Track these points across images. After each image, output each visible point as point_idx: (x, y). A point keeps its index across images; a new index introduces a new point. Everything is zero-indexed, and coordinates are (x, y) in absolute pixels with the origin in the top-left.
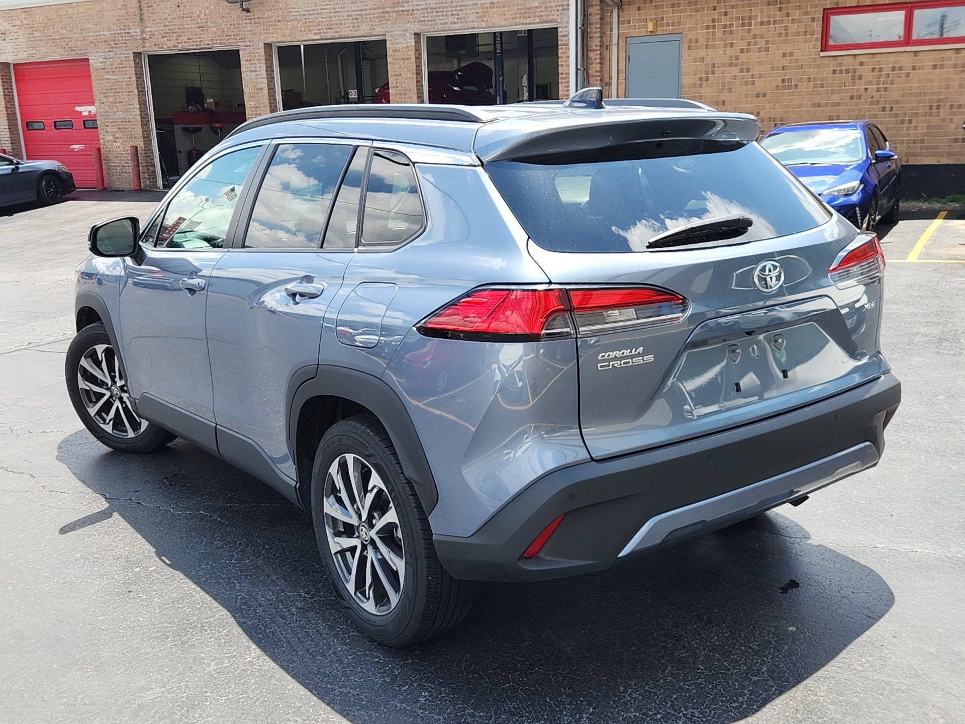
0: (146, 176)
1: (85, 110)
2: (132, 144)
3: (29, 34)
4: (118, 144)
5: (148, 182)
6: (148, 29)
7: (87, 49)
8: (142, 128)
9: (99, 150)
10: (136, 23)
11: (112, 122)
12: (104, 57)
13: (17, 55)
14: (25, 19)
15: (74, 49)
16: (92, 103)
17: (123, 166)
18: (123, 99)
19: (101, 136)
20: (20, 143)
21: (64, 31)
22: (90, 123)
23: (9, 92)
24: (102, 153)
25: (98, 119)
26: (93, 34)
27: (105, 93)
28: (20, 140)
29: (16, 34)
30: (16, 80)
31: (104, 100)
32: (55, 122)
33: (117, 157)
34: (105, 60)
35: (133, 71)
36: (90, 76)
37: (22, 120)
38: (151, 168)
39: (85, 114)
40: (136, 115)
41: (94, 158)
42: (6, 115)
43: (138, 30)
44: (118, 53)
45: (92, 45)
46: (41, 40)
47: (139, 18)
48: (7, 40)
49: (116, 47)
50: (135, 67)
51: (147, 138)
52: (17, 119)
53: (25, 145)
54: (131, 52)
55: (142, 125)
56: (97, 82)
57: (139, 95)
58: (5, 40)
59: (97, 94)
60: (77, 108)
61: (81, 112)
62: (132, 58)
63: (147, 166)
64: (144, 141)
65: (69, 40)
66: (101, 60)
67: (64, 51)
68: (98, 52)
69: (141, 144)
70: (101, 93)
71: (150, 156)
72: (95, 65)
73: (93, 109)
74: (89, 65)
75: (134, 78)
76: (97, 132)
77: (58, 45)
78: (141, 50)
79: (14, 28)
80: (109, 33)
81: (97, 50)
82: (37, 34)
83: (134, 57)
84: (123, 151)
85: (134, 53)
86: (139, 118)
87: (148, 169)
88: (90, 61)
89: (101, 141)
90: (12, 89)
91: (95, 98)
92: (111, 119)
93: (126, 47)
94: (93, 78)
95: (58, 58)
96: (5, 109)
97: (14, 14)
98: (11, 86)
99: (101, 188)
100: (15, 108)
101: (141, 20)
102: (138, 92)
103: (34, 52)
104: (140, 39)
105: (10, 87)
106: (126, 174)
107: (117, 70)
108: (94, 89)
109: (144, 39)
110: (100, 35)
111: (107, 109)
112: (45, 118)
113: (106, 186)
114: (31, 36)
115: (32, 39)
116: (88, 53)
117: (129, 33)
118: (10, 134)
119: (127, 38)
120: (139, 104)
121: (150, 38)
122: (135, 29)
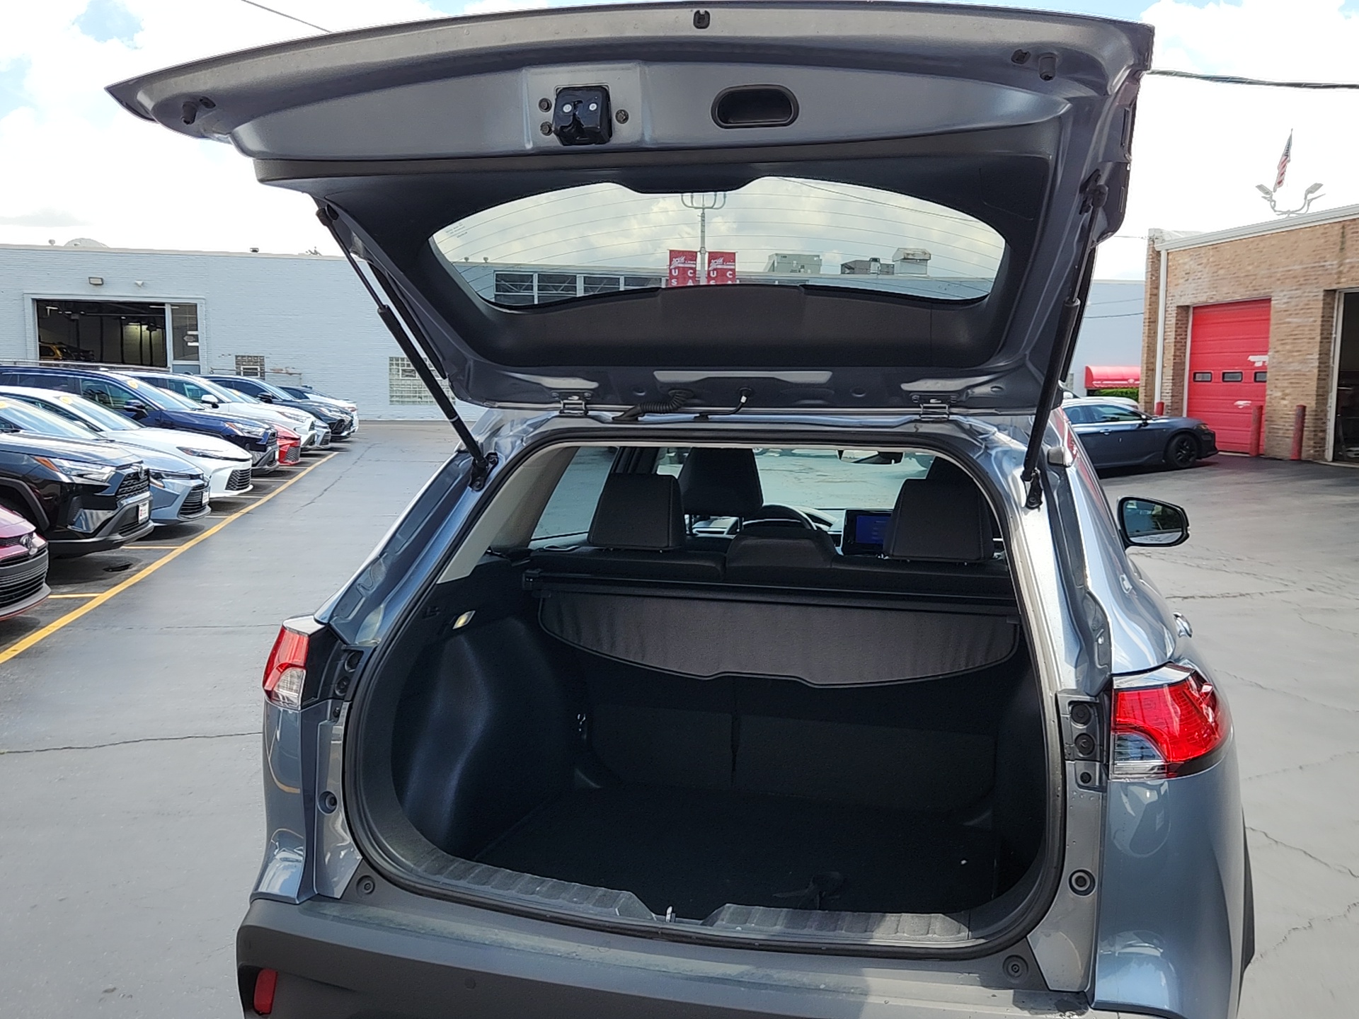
0: (1312, 443)
1: (1258, 360)
2: (1302, 403)
3: (1214, 273)
4: (1285, 402)
5: (1312, 452)
6: (1348, 261)
7: (1270, 288)
8: (1318, 384)
9: (1261, 408)
10: (1335, 254)
11: (1284, 375)
12: (1287, 296)
13: (1196, 297)
14: (1213, 256)
15: (1256, 288)
16: (1265, 352)
17: (1288, 430)
18: (1303, 346)
19: (1268, 392)
20: (1183, 396)
21: (1250, 268)
22: (1259, 375)
23: (1182, 339)
24: (1264, 412)
25: (1268, 371)
26: (1281, 269)
27: (1283, 340)
28: (1183, 393)
29: (1200, 274)
30: (1193, 325)
31: (1279, 348)
32: (1224, 374)
33: (1282, 418)
34: (1289, 300)
35: (1319, 313)
36: (1268, 320)
37: (1190, 370)
38: (1321, 434)
39: (1258, 364)
40: (1312, 367)
41: (1252, 418)
42: (1172, 364)
43: (1335, 262)
44: (1307, 290)
45: (1279, 282)
46: (1225, 279)
47: (1338, 248)
48: (1190, 280)
49: (1305, 284)
50: (1324, 308)
51: (1322, 397)
52: (1184, 369)
53: (1189, 399)
54: (1322, 289)
55: (1318, 379)
56: (1276, 327)
57: (1321, 342)
58: (1187, 280)
59: (1273, 340)
60: (1251, 358)
61: (1254, 363)
62: (1321, 297)
63: (1315, 431)
64: (1317, 400)
65: (1254, 277)
66: (1285, 300)
67: (1246, 291)
68: (1282, 291)
69: (1311, 404)
70: (1278, 340)
71: (1322, 419)
72: (1277, 306)
73: (1265, 358)
74: (1270, 306)
75: (1319, 323)
76: (1265, 386)
77: (1241, 284)
78: (1334, 287)
79: (1199, 267)
80: (1301, 267)
81: (1282, 288)
82: (1221, 272)
83: (1324, 296)
84: (1290, 411)
85: (1325, 291)
86: (1316, 371)
87: (1315, 435)
88: (1273, 302)
89: (1267, 398)
90: (1186, 335)
91: (1270, 346)
92: (1284, 371)
93: (1317, 283)
94: (1272, 322)
95: (1237, 297)
96: (1172, 358)
97: (1203, 251)
98: (1186, 331)
99: (1254, 454)
100: (1185, 356)
101: (1342, 249)
102: (1322, 338)
103: (1214, 293)
104: (1336, 274)
105: (1184, 333)
106: (1287, 439)
107: (1303, 311)
108: (1271, 335)
109: (1340, 272)
110: (1289, 271)
111: (1281, 359)
112: (1214, 368)
113: (1261, 452)
114: (1216, 274)
115: (1216, 278)
116: (1272, 292)
117: (1323, 266)
118: (1172, 386)
119: (1320, 273)
120: (1320, 354)
121: (1348, 271)
122: (1332, 261)
